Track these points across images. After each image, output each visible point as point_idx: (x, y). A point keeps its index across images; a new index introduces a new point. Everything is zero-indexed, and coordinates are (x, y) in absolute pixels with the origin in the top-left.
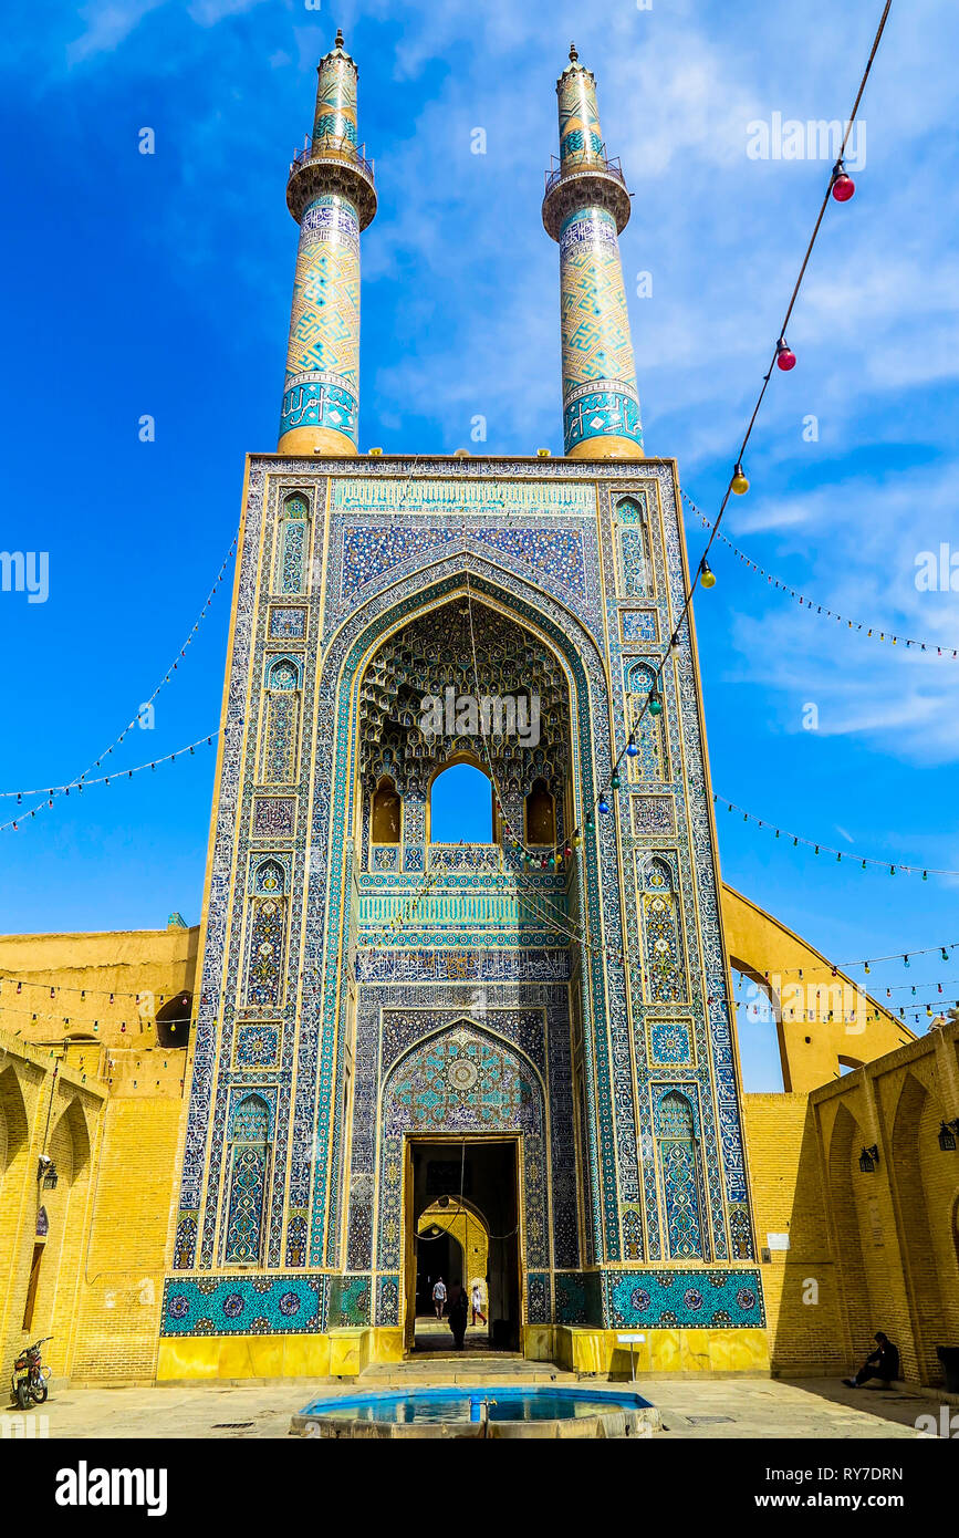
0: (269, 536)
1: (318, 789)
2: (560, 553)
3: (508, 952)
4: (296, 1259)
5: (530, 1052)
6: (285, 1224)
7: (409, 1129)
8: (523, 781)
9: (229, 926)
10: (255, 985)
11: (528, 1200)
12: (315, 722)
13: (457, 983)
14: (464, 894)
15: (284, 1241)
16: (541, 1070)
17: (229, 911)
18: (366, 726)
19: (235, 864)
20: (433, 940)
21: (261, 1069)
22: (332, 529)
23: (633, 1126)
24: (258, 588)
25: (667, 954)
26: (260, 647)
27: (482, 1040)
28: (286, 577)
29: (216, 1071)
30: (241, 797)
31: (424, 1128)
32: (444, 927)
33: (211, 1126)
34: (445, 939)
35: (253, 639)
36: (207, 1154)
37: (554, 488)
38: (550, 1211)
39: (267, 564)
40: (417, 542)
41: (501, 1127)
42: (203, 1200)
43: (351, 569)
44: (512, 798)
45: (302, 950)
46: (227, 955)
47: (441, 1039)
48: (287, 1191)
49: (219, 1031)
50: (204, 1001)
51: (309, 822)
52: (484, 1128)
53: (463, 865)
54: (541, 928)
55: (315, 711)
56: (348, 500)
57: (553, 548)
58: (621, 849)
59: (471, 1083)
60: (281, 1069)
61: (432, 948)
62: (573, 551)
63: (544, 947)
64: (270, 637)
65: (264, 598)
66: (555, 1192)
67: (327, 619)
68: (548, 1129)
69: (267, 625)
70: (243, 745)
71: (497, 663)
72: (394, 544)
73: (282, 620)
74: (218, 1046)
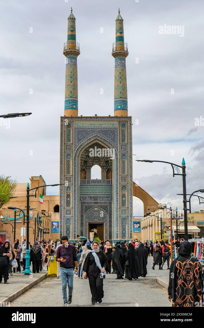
0: (65, 132)
1: (74, 175)
3: (103, 197)
4: (75, 238)
5: (106, 211)
6: (73, 234)
7: (88, 222)
8: (106, 169)
9: (63, 196)
10: (67, 204)
11: (105, 231)
12: (74, 165)
13: (95, 201)
14: (96, 187)
15: (73, 237)
16: (108, 214)
17: (63, 194)
18: (81, 163)
19: (63, 187)
20: (92, 195)
21: (69, 215)
22: (75, 131)
23: (118, 223)
24: (64, 142)
26: (65, 152)
27: (99, 209)
28: (68, 139)
29: (63, 216)
30: (63, 177)
31: (91, 222)
32: (93, 193)
33: (63, 222)
34: (93, 195)
35: (64, 151)
36: (63, 226)
37: (111, 122)
38: (108, 233)
39: (65, 137)
40: (89, 133)
41: (101, 221)
42: (63, 231)
43: (78, 138)
44: (104, 172)
45: (73, 199)
46: (63, 200)
47: (93, 209)
48: (73, 231)
49: (63, 210)
50: (61, 206)
51: (74, 181)
52: (99, 221)
53: (96, 183)
54: (108, 193)
55: (74, 163)
56: (77, 125)
57: (111, 134)
58: (119, 185)
59: (97, 215)
60: (72, 215)
61: (91, 196)
62: (114, 134)
63: (108, 196)
64: (66, 150)
65: (65, 144)
66: (109, 230)
67: (75, 147)
68: (108, 222)
69: (65, 148)
70: (63, 169)
72: (85, 133)
73: (68, 147)
74: (63, 213)
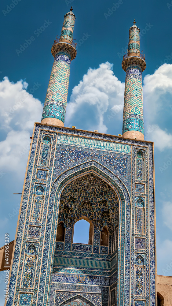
0: (38, 148)
1: (47, 225)
2: (121, 164)
9: (19, 263)
10: (25, 281)
12: (48, 205)
17: (20, 258)
19: (22, 244)
22: (57, 148)
24: (34, 163)
25: (141, 282)
26: (33, 181)
28: (42, 161)
30: (25, 225)
34: (75, 271)
35: (32, 178)
39: (37, 156)
40: (81, 155)
43: (62, 161)
44: (97, 232)
46: (18, 271)
51: (45, 235)
53: (82, 250)
55: (48, 202)
56: (62, 140)
57: (119, 162)
58: (131, 252)
62: (124, 164)
64: (36, 178)
65: (36, 166)
67: (53, 174)
69: (36, 174)
71: (97, 192)
72: (75, 155)
73: (40, 174)
74: (14, 299)
